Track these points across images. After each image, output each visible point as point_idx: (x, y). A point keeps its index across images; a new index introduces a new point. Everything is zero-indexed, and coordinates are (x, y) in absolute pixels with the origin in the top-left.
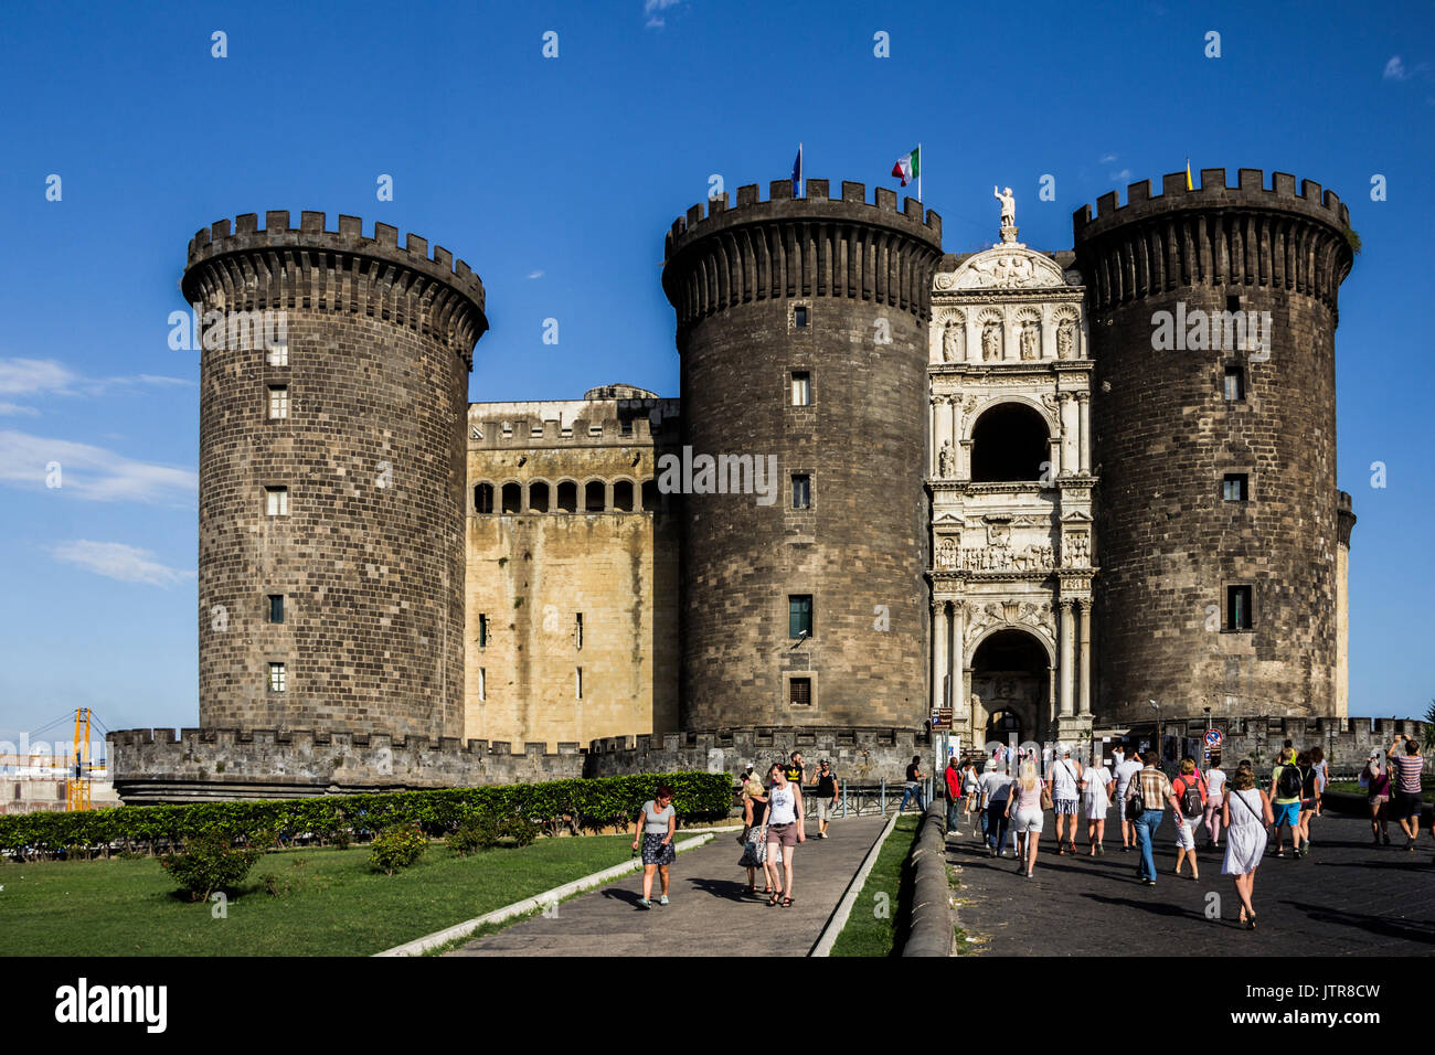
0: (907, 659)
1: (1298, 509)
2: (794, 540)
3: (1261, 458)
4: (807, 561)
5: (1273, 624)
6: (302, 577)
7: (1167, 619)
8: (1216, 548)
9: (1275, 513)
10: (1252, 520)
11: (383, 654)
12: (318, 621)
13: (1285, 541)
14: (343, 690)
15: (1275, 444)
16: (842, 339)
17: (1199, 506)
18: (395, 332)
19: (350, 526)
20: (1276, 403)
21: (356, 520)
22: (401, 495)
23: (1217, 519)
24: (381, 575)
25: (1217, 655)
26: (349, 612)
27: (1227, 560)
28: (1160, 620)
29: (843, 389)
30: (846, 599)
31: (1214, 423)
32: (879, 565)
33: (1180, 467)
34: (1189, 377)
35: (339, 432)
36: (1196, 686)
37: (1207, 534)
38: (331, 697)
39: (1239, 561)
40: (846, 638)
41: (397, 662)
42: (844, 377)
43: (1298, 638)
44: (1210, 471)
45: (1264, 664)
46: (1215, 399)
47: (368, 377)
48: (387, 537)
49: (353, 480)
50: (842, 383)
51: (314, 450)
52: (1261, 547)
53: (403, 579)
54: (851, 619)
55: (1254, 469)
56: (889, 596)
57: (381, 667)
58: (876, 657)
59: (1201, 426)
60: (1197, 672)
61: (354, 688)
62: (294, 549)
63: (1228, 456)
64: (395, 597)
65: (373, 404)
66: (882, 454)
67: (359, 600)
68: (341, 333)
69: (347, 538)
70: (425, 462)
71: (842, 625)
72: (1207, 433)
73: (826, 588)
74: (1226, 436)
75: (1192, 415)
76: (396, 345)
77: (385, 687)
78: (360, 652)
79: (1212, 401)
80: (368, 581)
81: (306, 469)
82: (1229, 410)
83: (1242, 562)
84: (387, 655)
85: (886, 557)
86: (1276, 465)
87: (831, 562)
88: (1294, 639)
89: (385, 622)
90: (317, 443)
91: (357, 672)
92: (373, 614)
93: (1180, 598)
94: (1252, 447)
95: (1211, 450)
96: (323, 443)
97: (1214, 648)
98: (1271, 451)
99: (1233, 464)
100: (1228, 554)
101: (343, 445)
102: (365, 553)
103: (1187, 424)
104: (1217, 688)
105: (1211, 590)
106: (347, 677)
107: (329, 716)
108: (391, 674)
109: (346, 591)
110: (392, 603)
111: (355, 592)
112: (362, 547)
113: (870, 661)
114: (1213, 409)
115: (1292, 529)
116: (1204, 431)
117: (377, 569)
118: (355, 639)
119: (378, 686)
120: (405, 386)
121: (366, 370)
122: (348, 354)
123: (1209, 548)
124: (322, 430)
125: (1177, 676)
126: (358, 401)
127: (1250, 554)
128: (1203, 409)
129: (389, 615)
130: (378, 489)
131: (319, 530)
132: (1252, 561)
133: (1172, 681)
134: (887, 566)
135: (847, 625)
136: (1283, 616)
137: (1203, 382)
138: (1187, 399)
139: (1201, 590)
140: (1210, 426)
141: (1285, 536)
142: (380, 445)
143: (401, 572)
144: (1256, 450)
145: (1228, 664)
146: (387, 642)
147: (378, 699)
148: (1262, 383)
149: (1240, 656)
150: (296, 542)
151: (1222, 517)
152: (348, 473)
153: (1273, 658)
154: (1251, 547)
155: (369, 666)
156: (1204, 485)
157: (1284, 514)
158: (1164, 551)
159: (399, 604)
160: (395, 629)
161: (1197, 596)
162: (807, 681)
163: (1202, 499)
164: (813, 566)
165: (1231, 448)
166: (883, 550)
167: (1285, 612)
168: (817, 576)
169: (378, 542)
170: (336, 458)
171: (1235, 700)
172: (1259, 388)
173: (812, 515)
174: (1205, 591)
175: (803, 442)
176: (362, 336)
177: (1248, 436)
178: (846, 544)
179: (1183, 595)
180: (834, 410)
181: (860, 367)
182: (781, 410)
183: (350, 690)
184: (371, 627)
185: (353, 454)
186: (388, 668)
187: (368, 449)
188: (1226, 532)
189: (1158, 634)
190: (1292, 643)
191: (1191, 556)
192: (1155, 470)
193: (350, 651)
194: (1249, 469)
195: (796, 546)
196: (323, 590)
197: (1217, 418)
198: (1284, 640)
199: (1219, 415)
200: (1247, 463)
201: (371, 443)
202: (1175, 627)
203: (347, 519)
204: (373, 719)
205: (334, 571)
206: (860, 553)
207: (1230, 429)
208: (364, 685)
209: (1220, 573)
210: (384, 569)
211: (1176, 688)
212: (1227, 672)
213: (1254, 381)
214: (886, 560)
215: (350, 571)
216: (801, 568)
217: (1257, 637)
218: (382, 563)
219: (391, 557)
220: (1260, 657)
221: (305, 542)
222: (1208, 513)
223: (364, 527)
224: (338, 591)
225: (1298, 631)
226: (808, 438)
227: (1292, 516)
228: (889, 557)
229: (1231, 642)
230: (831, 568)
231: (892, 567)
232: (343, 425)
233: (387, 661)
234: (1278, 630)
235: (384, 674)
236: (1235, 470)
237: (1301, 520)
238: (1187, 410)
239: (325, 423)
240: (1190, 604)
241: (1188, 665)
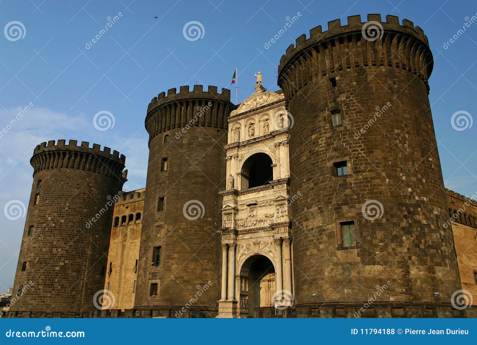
0: (205, 272)
1: (384, 174)
2: (157, 224)
3: (353, 151)
4: (160, 232)
5: (371, 242)
6: (32, 255)
7: (311, 244)
8: (331, 202)
9: (367, 178)
10: (351, 184)
11: (55, 280)
12: (34, 270)
13: (376, 193)
14: (38, 294)
15: (362, 142)
16: (180, 143)
17: (322, 182)
18: (75, 172)
19: (49, 236)
20: (361, 122)
21: (52, 234)
22: (70, 224)
23: (330, 187)
24: (58, 252)
25: (337, 263)
26: (44, 266)
27: (338, 208)
28: (309, 245)
29: (179, 162)
30: (173, 247)
31: (326, 139)
32: (190, 231)
33: (313, 164)
34: (313, 122)
35: (51, 206)
36: (327, 282)
37: (326, 196)
38: (33, 297)
39: (345, 208)
40: (173, 264)
41: (60, 283)
42: (179, 157)
43: (394, 249)
44: (326, 163)
45: (368, 268)
46: (326, 128)
47: (63, 187)
48: (62, 239)
49: (53, 221)
50: (178, 160)
51: (42, 212)
52: (358, 198)
53: (67, 252)
54: (176, 255)
55: (350, 158)
56: (195, 244)
57: (53, 285)
58: (187, 272)
59: (320, 142)
60: (326, 274)
61: (41, 293)
62: (32, 245)
63: (334, 154)
64: (63, 259)
65: (63, 195)
66: (194, 184)
67: (48, 261)
68: (56, 175)
69: (48, 240)
70: (83, 212)
71: (171, 259)
72: (324, 145)
73: (166, 243)
74: (333, 144)
75: (316, 138)
76: (75, 176)
77: (53, 292)
78: (46, 280)
79: (324, 129)
80: (53, 254)
81: (39, 219)
82: (333, 131)
83: (347, 208)
84: (56, 280)
85: (194, 227)
86: (364, 153)
87: (169, 232)
88: (390, 250)
89: (57, 268)
90: (44, 210)
91: (44, 287)
92: (53, 266)
93: (316, 232)
94: (348, 147)
95: (326, 153)
96: (45, 210)
97: (335, 259)
98: (360, 146)
99: (337, 157)
100: (338, 205)
101: (51, 210)
102: (53, 245)
103: (314, 144)
104: (337, 283)
105: (330, 226)
106: (40, 289)
107: (32, 304)
108: (57, 287)
109: (45, 259)
110: (61, 262)
111: (47, 259)
112: (53, 243)
113: (184, 274)
114: (325, 133)
115: (380, 185)
116: (321, 144)
117: (57, 250)
118: (45, 275)
119: (51, 292)
120: (77, 188)
121: (62, 185)
122: (57, 181)
123: (329, 202)
124: (46, 206)
125: (317, 276)
126: (58, 195)
127: (351, 203)
128: (320, 134)
129: (59, 266)
130: (61, 223)
131: (40, 238)
132: (353, 207)
133: (315, 280)
134: (195, 231)
135: (173, 259)
136: (378, 237)
137: (320, 122)
138: (313, 132)
139: (325, 226)
140: (324, 141)
141: (375, 190)
142: (64, 208)
143: (67, 250)
144: (350, 147)
145: (343, 269)
146: (57, 276)
147: (50, 297)
148: (352, 113)
149: (350, 263)
150: (33, 243)
151: (333, 185)
152: (52, 219)
153: (374, 264)
154: (351, 199)
155: (49, 285)
156: (323, 171)
157: (373, 178)
158: (308, 208)
159: (64, 262)
160: (61, 271)
161: (324, 230)
162: (157, 284)
163: (323, 178)
164: (162, 234)
165: (335, 149)
166: (193, 224)
167: (380, 234)
168: (164, 238)
169: (59, 241)
170: (49, 214)
171: (350, 291)
172: (349, 117)
173: (163, 213)
174: (328, 227)
175: (163, 184)
176: (63, 175)
177: (344, 142)
178: (176, 223)
179: (317, 230)
180: (175, 170)
181: (186, 152)
182: (158, 174)
183: (40, 294)
184: (51, 270)
185: (54, 212)
186: (56, 285)
187: (60, 210)
188: (336, 194)
189: (308, 253)
190: (389, 254)
191: (319, 208)
192: (303, 168)
193: (42, 280)
194: (347, 158)
195: (157, 226)
196: (37, 259)
197: (328, 136)
198: (381, 251)
199: (328, 135)
200: (345, 155)
201: (61, 208)
202: (315, 248)
203: (49, 234)
204: (47, 304)
205: (42, 252)
206: (181, 226)
207: (335, 140)
208: (46, 292)
209: (335, 216)
210: (60, 250)
211: (317, 283)
212: (343, 273)
213: (347, 114)
214: (195, 228)
215: (47, 252)
216: (159, 235)
217: (361, 251)
218: (59, 248)
219: (63, 245)
220: (365, 263)
221: (35, 243)
222: (326, 185)
223: (54, 236)
224: (42, 259)
225: (393, 245)
226: (165, 183)
227: (380, 178)
228: (196, 227)
229: (344, 255)
230: (169, 234)
231: (198, 231)
232: (52, 204)
233: (56, 282)
234: (376, 246)
235: (54, 287)
236: (339, 160)
237: (387, 180)
238: (313, 137)
239: (47, 204)
240: (320, 235)
241: (322, 270)
